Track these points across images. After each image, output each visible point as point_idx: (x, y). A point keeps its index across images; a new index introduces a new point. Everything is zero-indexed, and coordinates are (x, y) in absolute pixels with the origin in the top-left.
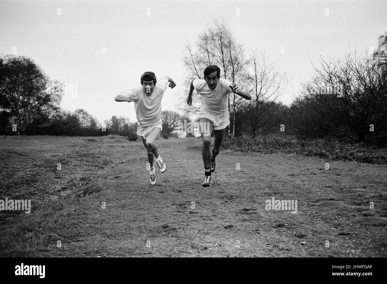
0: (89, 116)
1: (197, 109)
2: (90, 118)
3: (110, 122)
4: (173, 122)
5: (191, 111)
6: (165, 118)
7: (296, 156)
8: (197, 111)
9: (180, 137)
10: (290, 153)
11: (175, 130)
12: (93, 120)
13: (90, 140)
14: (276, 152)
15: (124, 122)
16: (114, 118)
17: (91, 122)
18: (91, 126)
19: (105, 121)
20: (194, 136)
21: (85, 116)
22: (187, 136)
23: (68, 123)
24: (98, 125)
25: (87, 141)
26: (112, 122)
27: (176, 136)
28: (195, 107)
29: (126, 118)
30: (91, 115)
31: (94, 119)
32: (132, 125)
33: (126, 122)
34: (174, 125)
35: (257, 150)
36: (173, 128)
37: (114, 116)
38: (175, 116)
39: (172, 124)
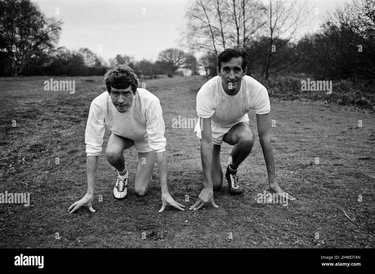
0: (94, 55)
1: (201, 46)
2: (95, 57)
3: (114, 61)
4: (178, 60)
5: (195, 48)
6: (170, 56)
7: (328, 105)
8: (201, 47)
9: (185, 75)
10: (316, 100)
11: (180, 68)
12: (97, 59)
13: (87, 81)
14: (298, 98)
15: (129, 61)
16: (119, 57)
17: (95, 61)
18: (96, 65)
19: (110, 60)
20: (199, 74)
21: (89, 54)
22: (192, 74)
23: (68, 62)
24: (103, 64)
25: (84, 82)
26: (116, 60)
27: (181, 74)
28: (199, 43)
29: (130, 56)
30: (96, 54)
31: (98, 57)
32: (138, 63)
33: (131, 61)
34: (179, 63)
35: (273, 94)
36: (178, 67)
37: (119, 54)
38: (180, 54)
39: (177, 62)
